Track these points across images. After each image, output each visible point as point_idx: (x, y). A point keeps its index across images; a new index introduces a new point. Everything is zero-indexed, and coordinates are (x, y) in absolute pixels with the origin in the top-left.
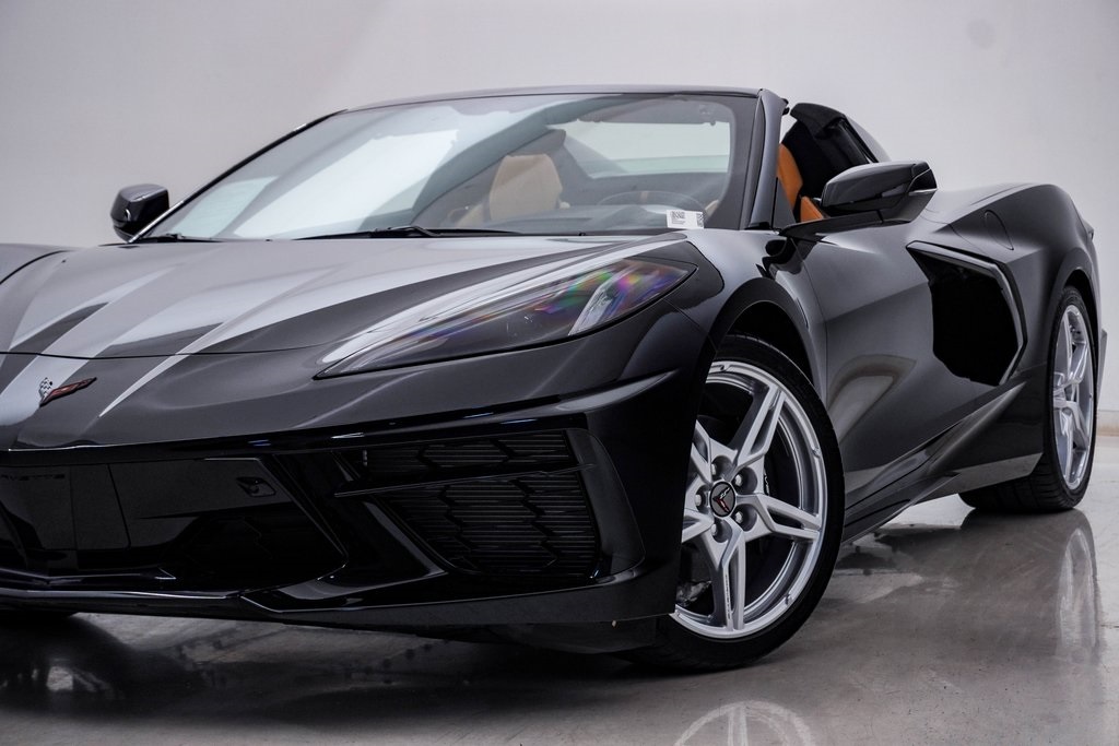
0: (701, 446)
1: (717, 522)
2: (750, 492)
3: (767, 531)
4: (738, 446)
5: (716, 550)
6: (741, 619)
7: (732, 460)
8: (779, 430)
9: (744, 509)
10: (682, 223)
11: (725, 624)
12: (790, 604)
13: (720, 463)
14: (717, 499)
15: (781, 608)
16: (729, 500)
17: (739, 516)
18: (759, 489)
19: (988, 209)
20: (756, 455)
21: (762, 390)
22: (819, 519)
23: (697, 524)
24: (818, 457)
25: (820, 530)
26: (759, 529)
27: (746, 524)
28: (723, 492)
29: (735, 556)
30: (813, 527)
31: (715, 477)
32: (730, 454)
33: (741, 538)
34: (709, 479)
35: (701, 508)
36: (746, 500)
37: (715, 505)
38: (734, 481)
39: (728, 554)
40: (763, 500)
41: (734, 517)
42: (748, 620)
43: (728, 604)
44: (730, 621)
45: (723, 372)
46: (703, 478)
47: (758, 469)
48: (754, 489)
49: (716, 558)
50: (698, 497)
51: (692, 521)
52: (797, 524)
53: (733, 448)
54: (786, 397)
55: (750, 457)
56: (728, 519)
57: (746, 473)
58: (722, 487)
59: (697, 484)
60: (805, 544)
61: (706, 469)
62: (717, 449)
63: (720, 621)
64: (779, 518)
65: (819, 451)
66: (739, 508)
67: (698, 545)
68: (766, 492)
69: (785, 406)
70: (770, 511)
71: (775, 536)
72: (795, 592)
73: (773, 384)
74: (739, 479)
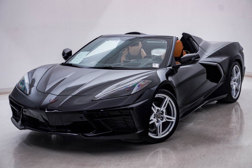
0: (155, 108)
1: (157, 119)
2: (163, 115)
3: (165, 121)
4: (161, 107)
5: (157, 124)
6: (161, 135)
8: (168, 104)
9: (162, 117)
10: (155, 66)
12: (169, 132)
13: (158, 110)
14: (157, 116)
15: (168, 133)
16: (159, 116)
17: (161, 118)
18: (164, 114)
19: (218, 51)
20: (164, 108)
21: (165, 98)
22: (175, 118)
25: (175, 120)
26: (164, 120)
27: (162, 120)
30: (174, 119)
31: (157, 112)
32: (159, 109)
33: (161, 122)
34: (156, 113)
35: (154, 118)
36: (162, 116)
37: (157, 117)
38: (160, 113)
39: (159, 124)
40: (165, 116)
41: (160, 119)
42: (162, 135)
43: (159, 133)
44: (159, 135)
45: (158, 96)
47: (164, 111)
49: (157, 126)
50: (154, 116)
51: (152, 120)
52: (171, 119)
53: (160, 108)
54: (169, 99)
55: (163, 109)
56: (159, 119)
57: (162, 111)
58: (158, 114)
59: (154, 114)
60: (172, 122)
61: (155, 112)
62: (157, 108)
63: (157, 135)
64: (168, 118)
65: (175, 107)
66: (161, 117)
67: (154, 124)
68: (166, 114)
69: (169, 100)
70: (166, 117)
71: (167, 121)
72: (170, 130)
73: (167, 97)
74: (161, 112)
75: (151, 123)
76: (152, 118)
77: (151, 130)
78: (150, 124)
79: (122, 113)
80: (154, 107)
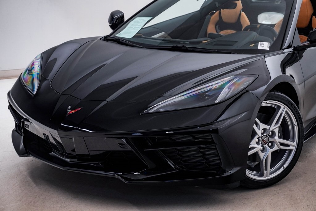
0: (259, 126)
1: (262, 146)
2: (274, 138)
3: (278, 148)
4: (270, 124)
5: (262, 155)
7: (268, 129)
8: (284, 117)
9: (272, 142)
10: (263, 47)
11: (263, 176)
12: (284, 169)
13: (265, 130)
14: (263, 140)
15: (282, 170)
17: (270, 144)
18: (276, 137)
21: (279, 107)
22: (295, 143)
23: (256, 149)
24: (296, 126)
25: (295, 147)
26: (276, 148)
27: (271, 147)
28: (265, 138)
29: (268, 157)
30: (293, 146)
31: (262, 134)
32: (267, 127)
33: (270, 151)
34: (260, 135)
35: (258, 143)
36: (272, 140)
37: (262, 142)
38: (269, 135)
39: (266, 155)
40: (277, 140)
41: (268, 145)
42: (271, 173)
43: (264, 170)
44: (265, 175)
45: (266, 103)
46: (258, 135)
47: (277, 131)
48: (275, 137)
49: (262, 158)
50: (257, 140)
51: (253, 148)
52: (288, 146)
53: (268, 125)
54: (287, 109)
55: (275, 127)
56: (266, 146)
57: (273, 132)
58: (265, 136)
59: (257, 137)
60: (290, 151)
61: (259, 133)
62: (263, 126)
63: (262, 175)
64: (282, 144)
65: (296, 124)
66: (270, 142)
67: (256, 155)
68: (279, 137)
69: (286, 111)
70: (279, 143)
71: (281, 150)
72: (286, 165)
73: (283, 106)
74: (270, 133)
75: (250, 153)
76: (253, 144)
77: (251, 163)
78: (249, 155)
79: (196, 138)
80: (257, 124)
